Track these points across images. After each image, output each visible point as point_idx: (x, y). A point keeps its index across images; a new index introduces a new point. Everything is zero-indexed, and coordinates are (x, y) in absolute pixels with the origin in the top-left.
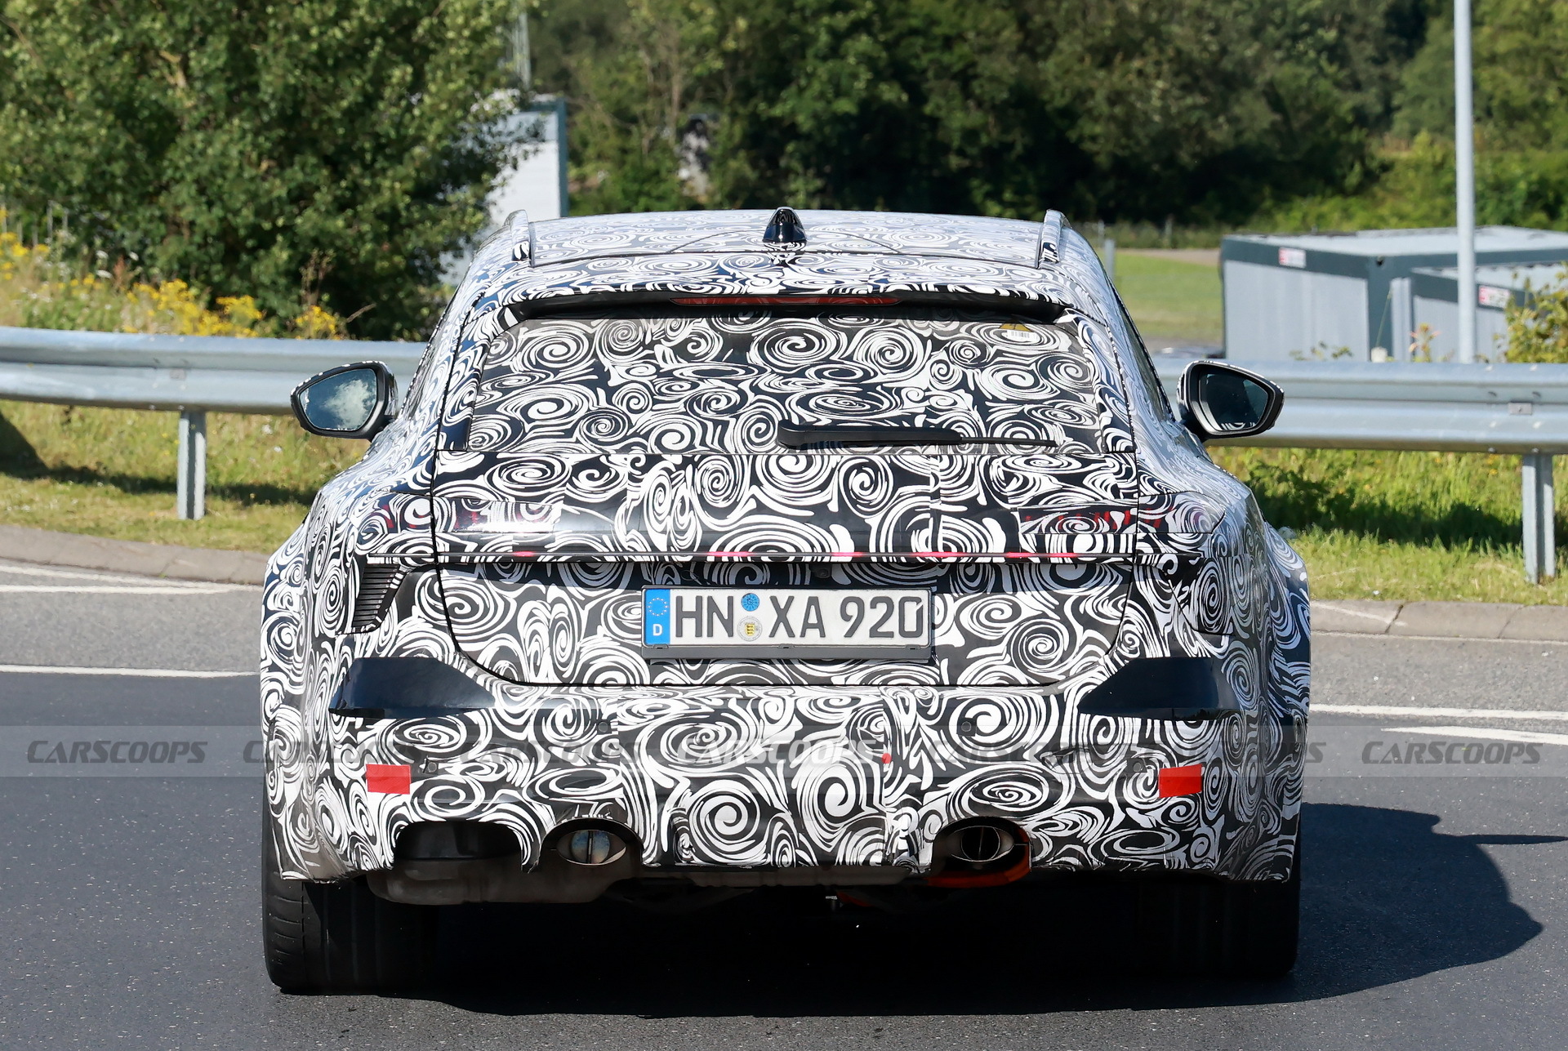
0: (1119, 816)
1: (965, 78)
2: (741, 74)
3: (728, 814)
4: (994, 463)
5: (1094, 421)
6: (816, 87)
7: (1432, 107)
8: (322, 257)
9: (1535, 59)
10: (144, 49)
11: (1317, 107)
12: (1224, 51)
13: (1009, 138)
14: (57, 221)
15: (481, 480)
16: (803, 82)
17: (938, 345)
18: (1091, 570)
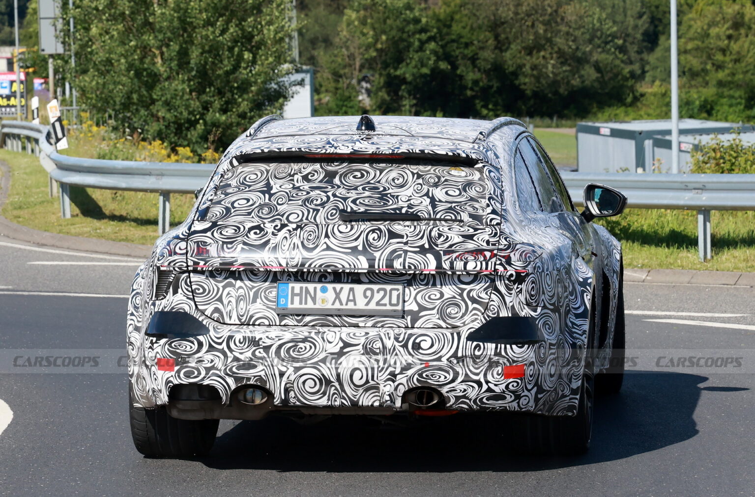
0: (485, 387)
1: (473, 59)
2: (383, 58)
3: (310, 383)
4: (434, 229)
5: (483, 211)
6: (414, 63)
7: (661, 71)
8: (217, 131)
9: (702, 52)
10: (145, 47)
11: (615, 71)
12: (577, 48)
13: (491, 84)
14: (110, 117)
15: (209, 234)
16: (408, 61)
17: (419, 176)
18: (476, 277)
